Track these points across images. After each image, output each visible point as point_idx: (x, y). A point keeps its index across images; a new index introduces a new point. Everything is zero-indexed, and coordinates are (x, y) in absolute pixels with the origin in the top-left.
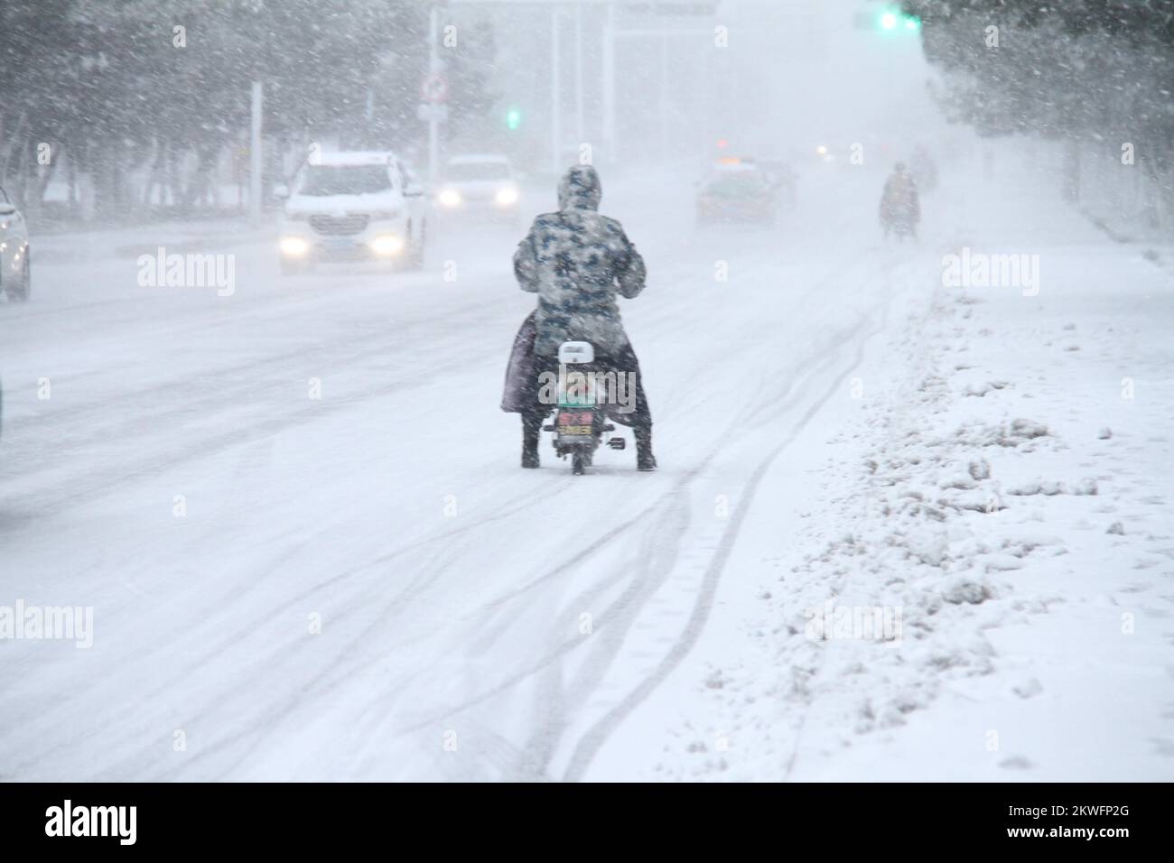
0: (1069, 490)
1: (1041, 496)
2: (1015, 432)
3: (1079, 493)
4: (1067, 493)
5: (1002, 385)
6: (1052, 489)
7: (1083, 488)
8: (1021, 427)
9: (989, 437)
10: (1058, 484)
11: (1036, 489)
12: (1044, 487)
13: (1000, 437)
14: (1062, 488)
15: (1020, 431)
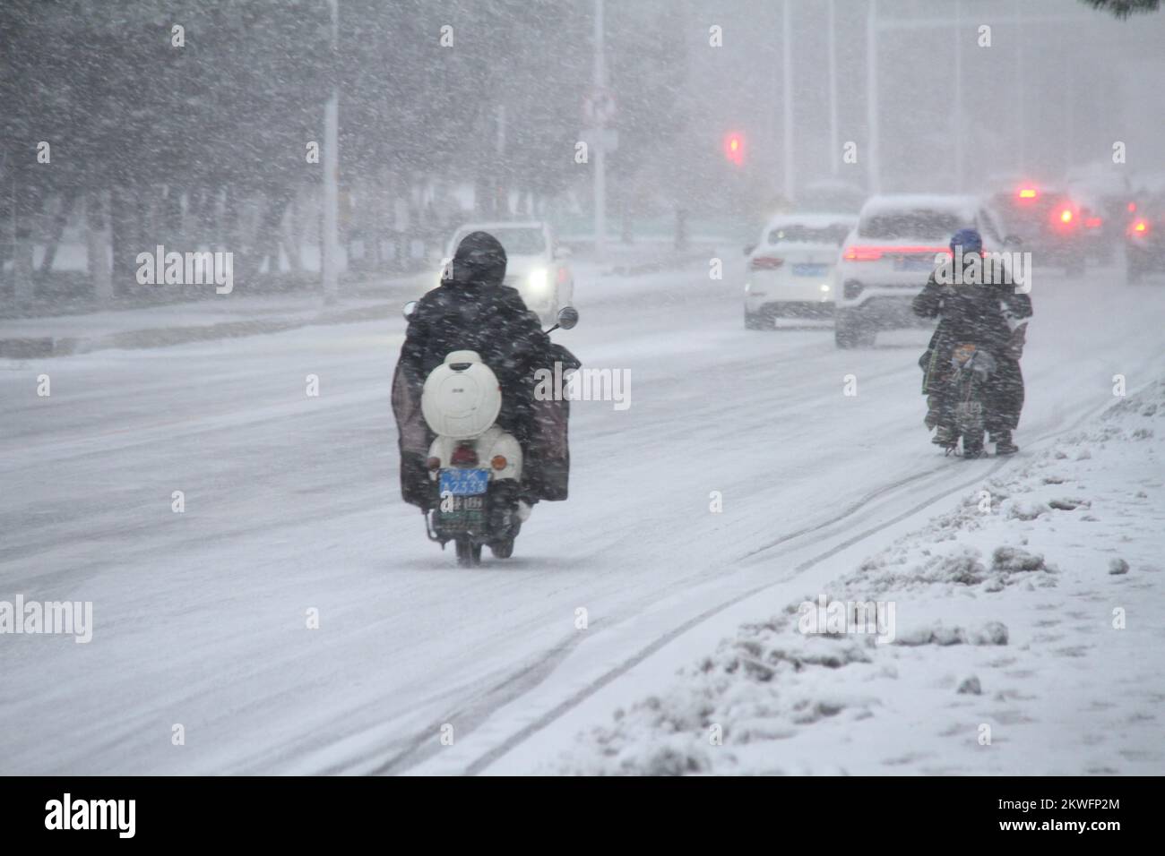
0: (970, 639)
1: (933, 646)
2: (999, 565)
3: (982, 642)
4: (967, 642)
5: (1072, 505)
6: (947, 637)
7: (987, 635)
8: (1007, 559)
9: (952, 571)
10: (957, 631)
11: (928, 637)
12: (938, 634)
13: (966, 572)
14: (962, 635)
15: (1005, 563)
